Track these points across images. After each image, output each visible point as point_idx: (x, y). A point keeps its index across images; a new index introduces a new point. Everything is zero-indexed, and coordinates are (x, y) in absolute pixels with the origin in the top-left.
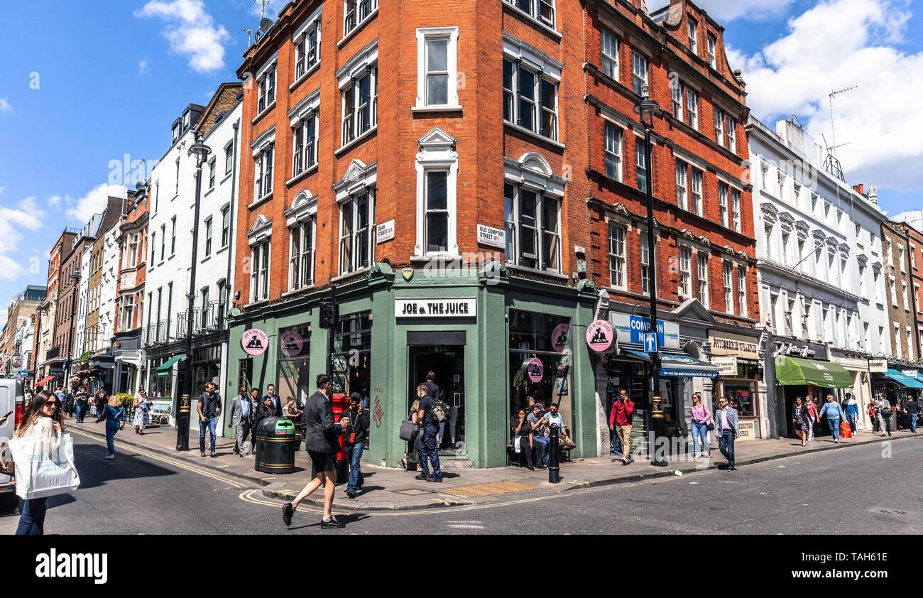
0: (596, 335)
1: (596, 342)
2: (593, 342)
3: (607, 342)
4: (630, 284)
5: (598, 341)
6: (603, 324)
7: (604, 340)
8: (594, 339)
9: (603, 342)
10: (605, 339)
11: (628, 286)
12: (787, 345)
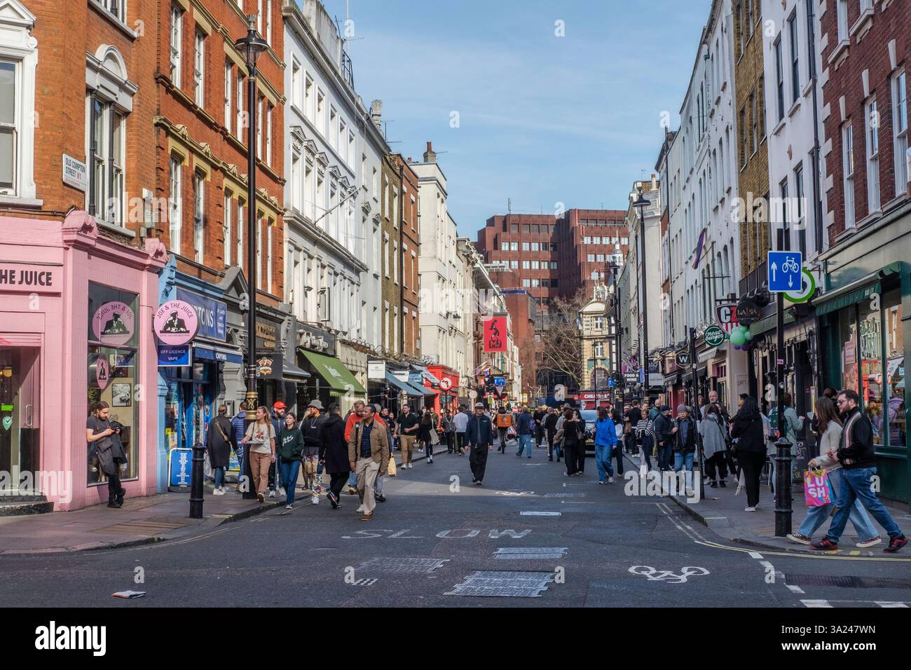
0: (171, 322)
1: (169, 332)
2: (164, 331)
3: (188, 332)
4: (184, 245)
5: (173, 330)
6: (181, 306)
7: (182, 329)
8: (166, 327)
9: (181, 332)
10: (185, 327)
11: (182, 247)
12: (308, 334)
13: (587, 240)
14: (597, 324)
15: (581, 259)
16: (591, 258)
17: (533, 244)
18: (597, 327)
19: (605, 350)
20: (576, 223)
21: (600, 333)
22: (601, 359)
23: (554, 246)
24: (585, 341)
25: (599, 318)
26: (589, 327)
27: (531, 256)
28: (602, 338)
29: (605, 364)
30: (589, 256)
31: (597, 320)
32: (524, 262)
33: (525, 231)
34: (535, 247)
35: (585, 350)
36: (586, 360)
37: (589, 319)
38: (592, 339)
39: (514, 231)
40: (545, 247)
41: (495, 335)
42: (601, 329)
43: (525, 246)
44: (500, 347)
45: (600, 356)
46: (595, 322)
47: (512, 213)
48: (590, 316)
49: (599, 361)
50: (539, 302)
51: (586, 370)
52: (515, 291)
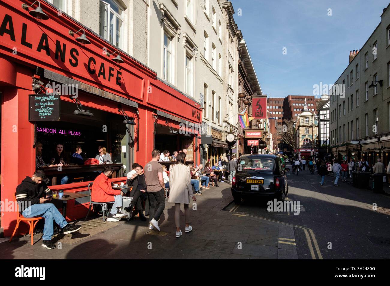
13: (294, 105)
14: (306, 121)
15: (292, 110)
16: (295, 110)
17: (276, 107)
18: (306, 122)
19: (309, 131)
20: (290, 99)
21: (308, 124)
22: (308, 135)
23: (283, 107)
24: (301, 127)
25: (307, 118)
26: (303, 122)
27: (276, 110)
28: (309, 126)
29: (310, 137)
30: (294, 109)
31: (306, 119)
32: (274, 112)
33: (274, 103)
34: (277, 107)
35: (301, 131)
36: (301, 135)
37: (303, 119)
38: (304, 127)
39: (271, 103)
40: (280, 107)
41: (259, 109)
42: (308, 123)
43: (274, 107)
44: (262, 116)
45: (307, 134)
46: (305, 120)
47: (270, 97)
48: (303, 117)
49: (307, 136)
50: (278, 124)
51: (301, 139)
52: (271, 118)
